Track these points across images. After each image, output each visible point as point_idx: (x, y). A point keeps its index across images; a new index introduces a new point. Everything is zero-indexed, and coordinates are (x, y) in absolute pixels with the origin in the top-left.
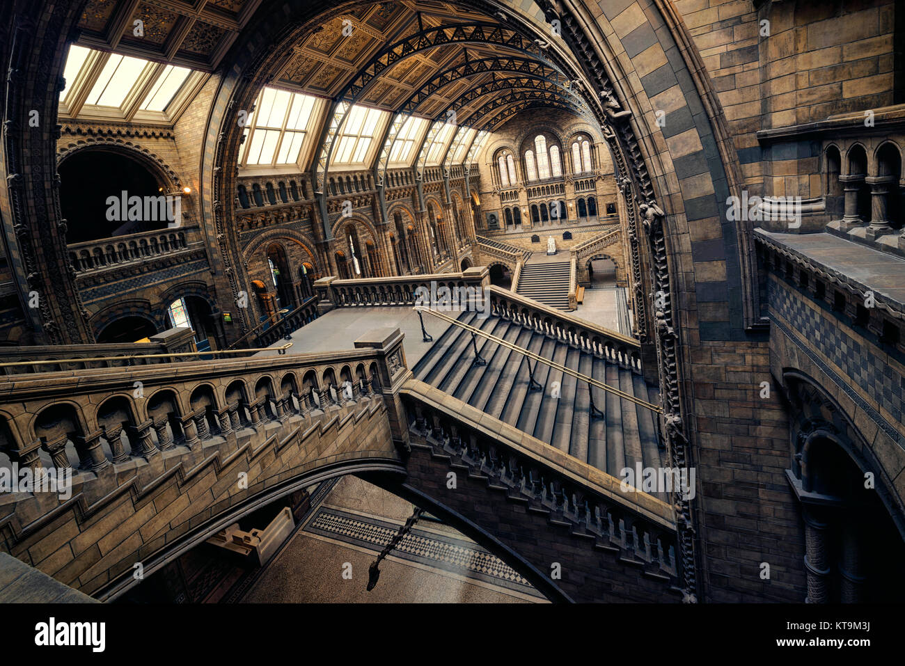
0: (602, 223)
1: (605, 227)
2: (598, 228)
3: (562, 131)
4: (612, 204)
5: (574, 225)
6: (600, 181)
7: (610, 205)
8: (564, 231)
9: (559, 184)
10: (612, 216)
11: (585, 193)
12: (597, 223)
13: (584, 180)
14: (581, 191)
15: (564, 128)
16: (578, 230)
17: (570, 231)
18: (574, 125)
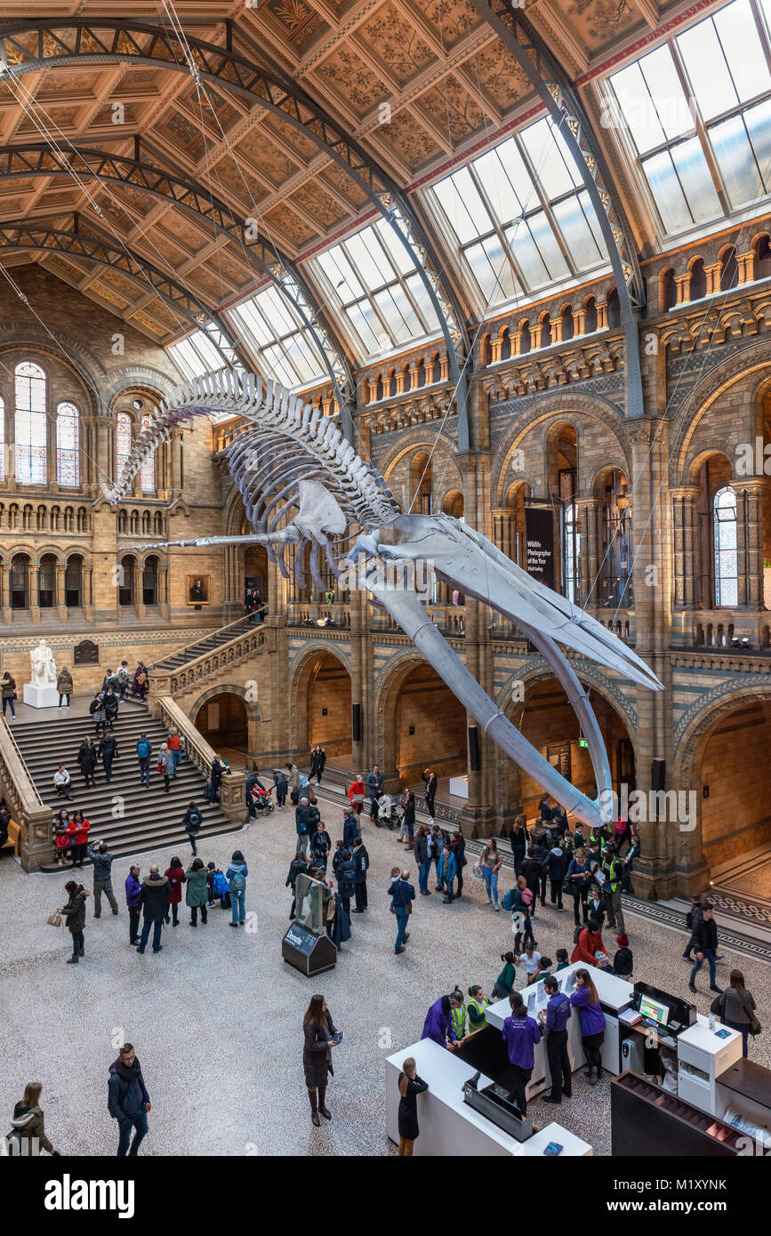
0: (175, 622)
1: (181, 634)
2: (165, 635)
3: (103, 369)
4: (201, 578)
5: (106, 625)
6: (180, 519)
7: (196, 578)
8: (77, 640)
9: (76, 506)
10: (198, 608)
11: (141, 544)
12: (163, 623)
13: (141, 509)
14: (130, 535)
15: (108, 364)
16: (117, 637)
17: (96, 639)
18: (134, 366)
